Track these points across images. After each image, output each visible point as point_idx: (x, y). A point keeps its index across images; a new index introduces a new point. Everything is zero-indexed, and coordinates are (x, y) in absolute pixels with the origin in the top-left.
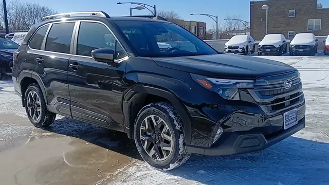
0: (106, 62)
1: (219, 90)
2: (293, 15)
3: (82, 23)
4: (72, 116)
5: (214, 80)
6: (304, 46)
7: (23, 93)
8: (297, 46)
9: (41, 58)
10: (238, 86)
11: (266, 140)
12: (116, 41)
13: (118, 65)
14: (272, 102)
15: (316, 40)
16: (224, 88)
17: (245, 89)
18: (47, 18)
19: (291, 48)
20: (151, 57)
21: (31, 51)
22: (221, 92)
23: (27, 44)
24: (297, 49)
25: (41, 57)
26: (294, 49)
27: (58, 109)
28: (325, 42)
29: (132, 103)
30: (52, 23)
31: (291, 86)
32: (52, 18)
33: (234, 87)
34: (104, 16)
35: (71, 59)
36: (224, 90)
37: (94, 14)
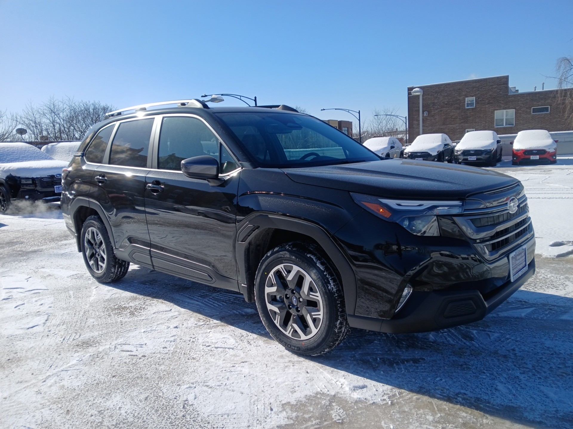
0: (205, 180)
1: (403, 220)
2: (472, 104)
3: (165, 119)
4: (153, 266)
5: (392, 203)
6: (477, 152)
7: (78, 230)
8: (466, 153)
9: (103, 176)
10: (437, 211)
11: (485, 303)
12: (221, 144)
13: (224, 183)
14: (493, 238)
15: (498, 142)
16: (413, 215)
17: (450, 216)
18: (112, 115)
19: (457, 156)
20: (279, 168)
21: (88, 166)
22: (406, 223)
23: (83, 155)
24: (466, 157)
25: (103, 174)
26: (462, 158)
27: (131, 254)
28: (512, 143)
29: (250, 244)
30: (119, 123)
31: (517, 208)
32: (119, 114)
33: (430, 213)
34: (199, 105)
35: (150, 175)
36: (411, 219)
37: (183, 104)
